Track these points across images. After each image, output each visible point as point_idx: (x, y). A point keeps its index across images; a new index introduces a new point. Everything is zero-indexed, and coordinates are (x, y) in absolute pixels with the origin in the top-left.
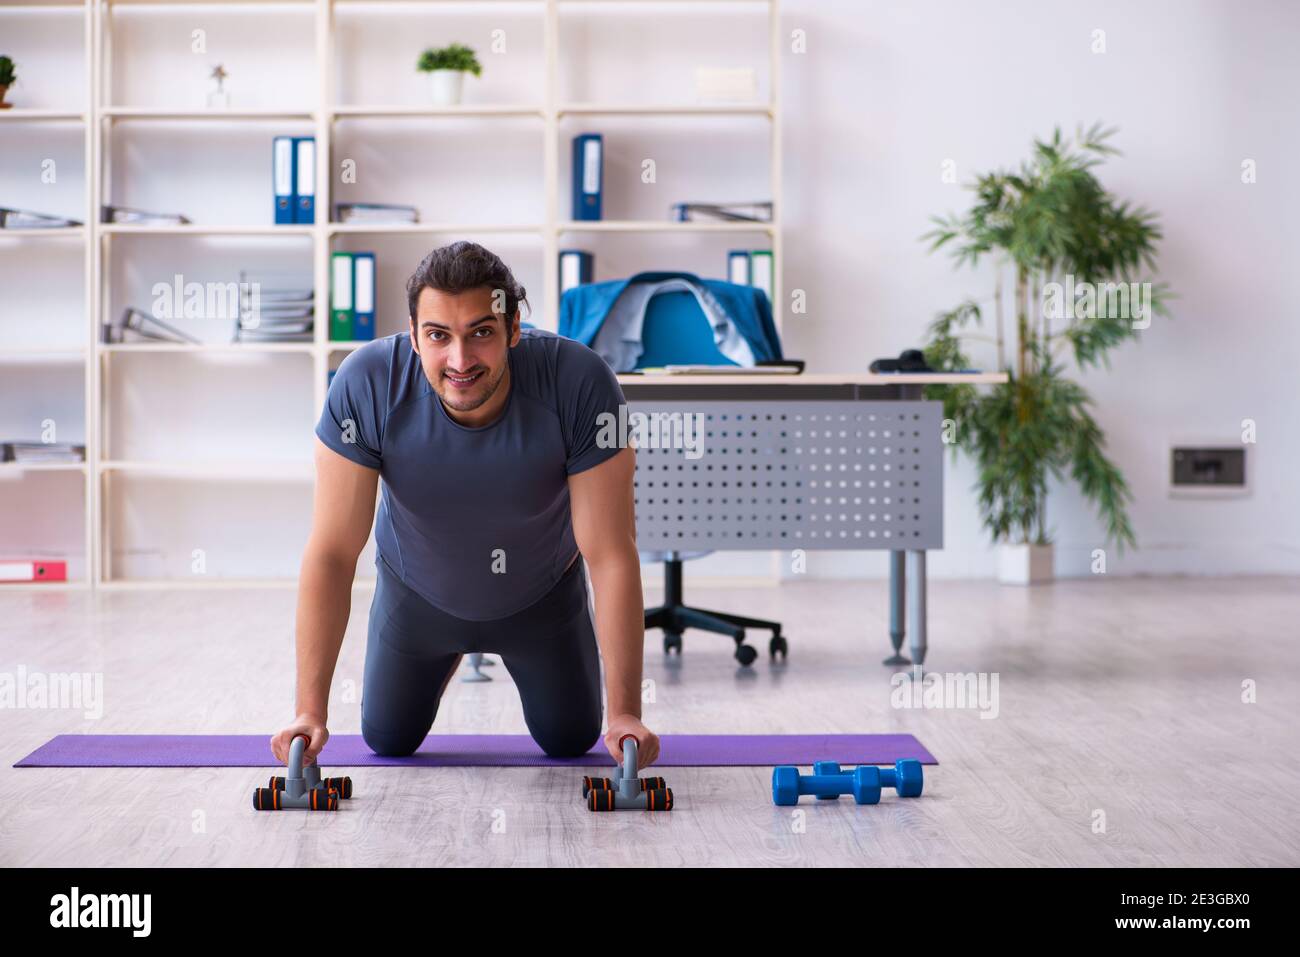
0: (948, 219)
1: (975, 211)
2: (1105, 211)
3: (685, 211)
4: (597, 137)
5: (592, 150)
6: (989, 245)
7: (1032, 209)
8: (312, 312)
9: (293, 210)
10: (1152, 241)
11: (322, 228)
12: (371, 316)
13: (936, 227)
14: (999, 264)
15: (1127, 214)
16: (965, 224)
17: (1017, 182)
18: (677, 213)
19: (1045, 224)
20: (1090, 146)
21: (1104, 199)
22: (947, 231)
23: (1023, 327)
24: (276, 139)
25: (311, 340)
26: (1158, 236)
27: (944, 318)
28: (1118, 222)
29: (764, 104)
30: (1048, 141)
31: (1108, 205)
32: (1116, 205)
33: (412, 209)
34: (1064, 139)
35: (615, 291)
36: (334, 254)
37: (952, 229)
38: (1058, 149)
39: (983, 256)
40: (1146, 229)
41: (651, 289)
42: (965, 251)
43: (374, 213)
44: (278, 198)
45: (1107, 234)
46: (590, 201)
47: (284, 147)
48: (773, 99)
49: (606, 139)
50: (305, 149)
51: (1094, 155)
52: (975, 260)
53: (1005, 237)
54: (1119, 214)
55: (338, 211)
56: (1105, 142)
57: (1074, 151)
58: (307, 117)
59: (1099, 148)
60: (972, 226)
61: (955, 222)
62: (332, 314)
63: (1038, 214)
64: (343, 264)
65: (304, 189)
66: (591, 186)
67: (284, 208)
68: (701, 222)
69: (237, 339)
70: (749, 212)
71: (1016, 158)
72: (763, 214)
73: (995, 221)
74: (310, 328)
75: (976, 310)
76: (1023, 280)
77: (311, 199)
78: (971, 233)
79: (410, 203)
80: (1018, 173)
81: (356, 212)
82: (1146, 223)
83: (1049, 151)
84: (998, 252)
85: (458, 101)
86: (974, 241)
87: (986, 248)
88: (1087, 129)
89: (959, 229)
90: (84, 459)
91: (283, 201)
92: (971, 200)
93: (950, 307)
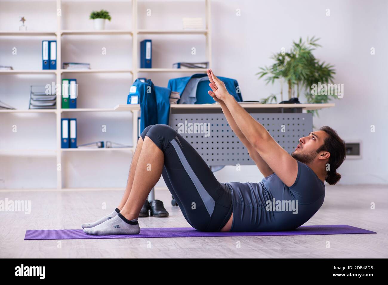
0: (264, 68)
1: (275, 65)
2: (316, 65)
3: (179, 65)
4: (150, 41)
5: (148, 45)
6: (278, 77)
7: (295, 64)
8: (55, 99)
9: (49, 65)
10: (332, 75)
11: (59, 71)
12: (75, 100)
13: (261, 70)
14: (282, 83)
15: (324, 66)
16: (270, 69)
17: (288, 55)
18: (176, 66)
19: (300, 68)
20: (311, 44)
21: (316, 61)
22: (265, 72)
24: (43, 41)
25: (56, 108)
26: (334, 73)
27: (264, 100)
28: (320, 68)
29: (204, 30)
30: (297, 42)
31: (317, 63)
32: (320, 63)
33: (89, 64)
34: (303, 41)
35: (187, 80)
36: (63, 80)
37: (266, 71)
38: (301, 45)
39: (276, 80)
40: (330, 71)
41: (199, 80)
42: (270, 79)
43: (76, 66)
44: (43, 61)
45: (317, 72)
46: (147, 62)
47: (46, 44)
48: (207, 28)
49: (153, 42)
50: (53, 45)
51: (312, 47)
52: (273, 81)
53: (285, 74)
54: (321, 66)
55: (65, 65)
56: (316, 43)
57: (306, 45)
58: (54, 34)
59: (314, 45)
60: (272, 70)
61: (268, 69)
62: (62, 99)
63: (297, 65)
65: (53, 58)
66: (148, 57)
67: (46, 64)
68: (183, 69)
69: (30, 108)
71: (286, 48)
73: (282, 68)
74: (55, 104)
75: (275, 98)
76: (290, 88)
77: (55, 61)
78: (272, 72)
79: (87, 62)
80: (289, 52)
81: (70, 65)
82: (330, 69)
83: (298, 45)
84: (282, 79)
85: (104, 28)
86: (274, 75)
87: (277, 78)
88: (310, 39)
89: (268, 71)
91: (45, 62)
92: (274, 61)
93: (266, 97)
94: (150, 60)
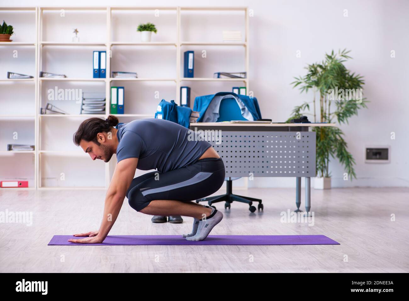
0: (299, 78)
1: (308, 75)
2: (347, 76)
3: (219, 74)
4: (192, 52)
5: (191, 56)
6: (312, 86)
7: (326, 75)
8: (105, 105)
9: (99, 74)
10: (361, 85)
11: (108, 79)
12: (123, 106)
13: (296, 80)
14: (315, 91)
15: (354, 77)
16: (304, 79)
17: (321, 67)
18: (217, 75)
19: (330, 79)
20: (342, 56)
21: (347, 72)
22: (299, 81)
23: (322, 111)
24: (94, 52)
25: (104, 114)
26: (363, 83)
27: (298, 108)
28: (351, 79)
29: (243, 42)
30: (330, 54)
31: (348, 74)
32: (351, 74)
33: (136, 73)
34: (335, 54)
35: (211, 98)
36: (111, 87)
37: (301, 81)
38: (333, 57)
39: (309, 89)
40: (359, 81)
41: (222, 97)
42: (304, 87)
43: (124, 74)
44: (94, 70)
45: (348, 83)
46: (190, 71)
47: (96, 54)
48: (246, 41)
49: (195, 53)
50: (103, 55)
51: (344, 59)
52: (307, 90)
53: (317, 83)
54: (351, 77)
55: (114, 74)
56: (347, 55)
57: (338, 57)
58: (104, 45)
59: (345, 56)
60: (306, 80)
61: (302, 79)
62: (111, 105)
63: (328, 76)
64: (114, 90)
65: (103, 67)
66: (190, 67)
67: (96, 73)
68: (223, 78)
69: (81, 113)
70: (239, 75)
71: (320, 59)
72: (243, 76)
73: (314, 78)
74: (104, 110)
75: (308, 106)
76: (322, 97)
77: (105, 70)
78: (306, 82)
80: (321, 64)
81: (119, 74)
82: (360, 79)
83: (330, 57)
84: (315, 88)
85: (150, 41)
86: (307, 85)
87: (311, 87)
88: (341, 51)
89: (302, 81)
90: (34, 150)
91: (96, 70)
92: (307, 72)
93: (300, 105)
94: (192, 70)
